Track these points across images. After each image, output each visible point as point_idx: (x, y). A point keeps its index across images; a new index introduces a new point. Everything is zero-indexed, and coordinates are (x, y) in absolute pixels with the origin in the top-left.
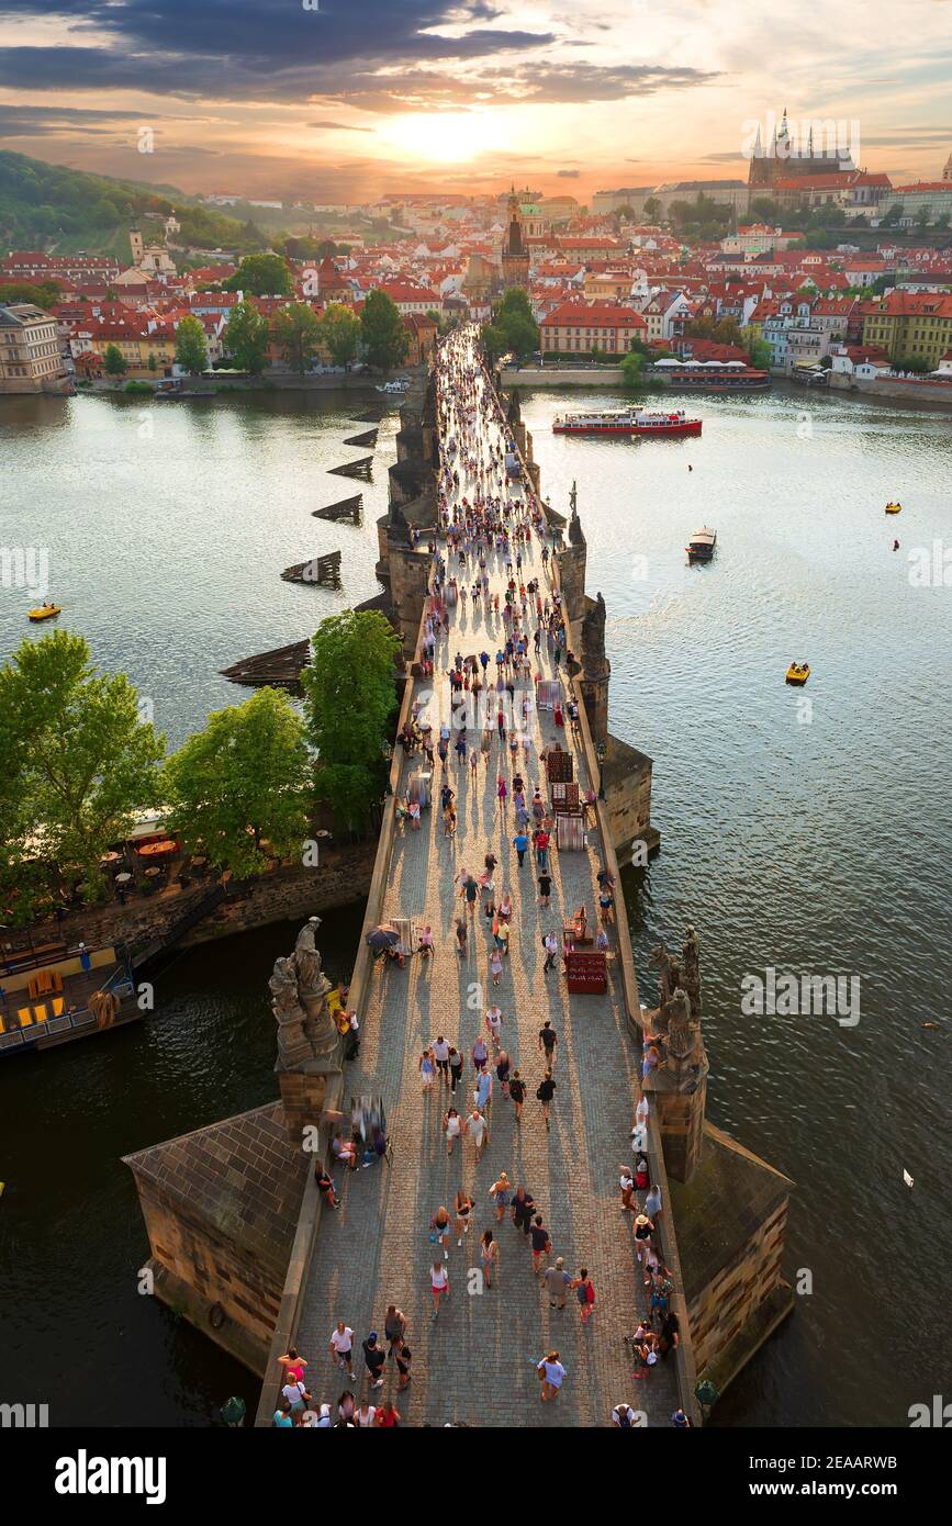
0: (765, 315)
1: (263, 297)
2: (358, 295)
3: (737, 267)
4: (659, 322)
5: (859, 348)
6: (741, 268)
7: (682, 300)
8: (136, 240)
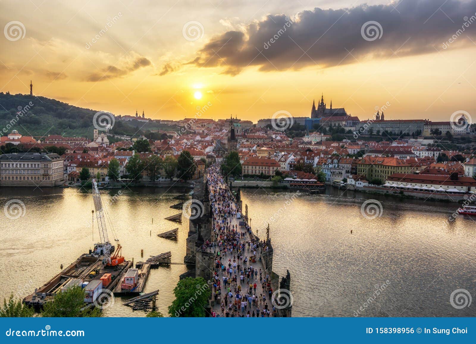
0: (322, 163)
1: (142, 153)
2: (175, 153)
3: (310, 146)
4: (284, 164)
5: (356, 176)
6: (311, 147)
7: (292, 157)
8: (96, 132)
